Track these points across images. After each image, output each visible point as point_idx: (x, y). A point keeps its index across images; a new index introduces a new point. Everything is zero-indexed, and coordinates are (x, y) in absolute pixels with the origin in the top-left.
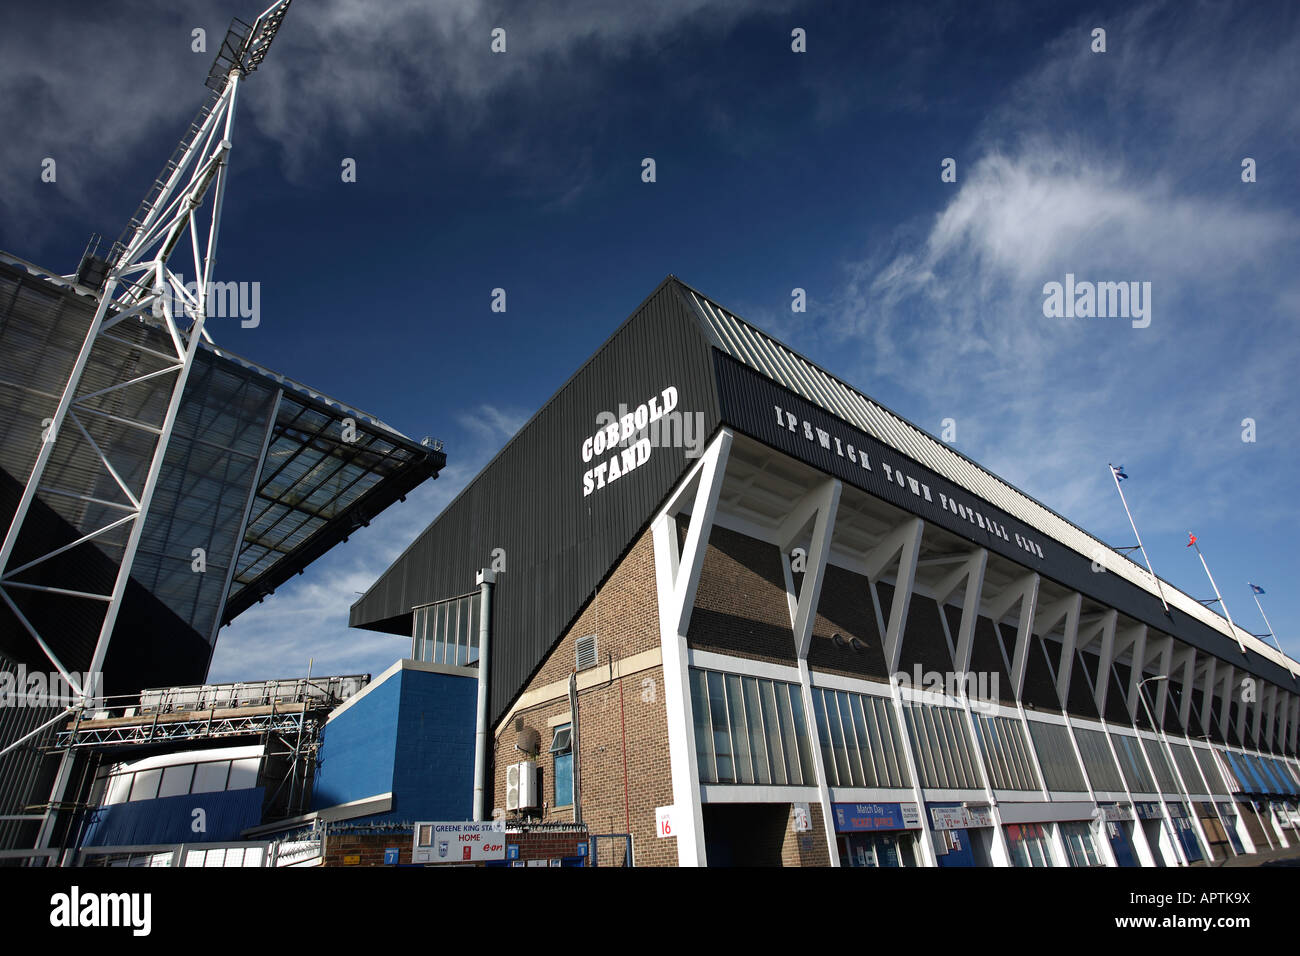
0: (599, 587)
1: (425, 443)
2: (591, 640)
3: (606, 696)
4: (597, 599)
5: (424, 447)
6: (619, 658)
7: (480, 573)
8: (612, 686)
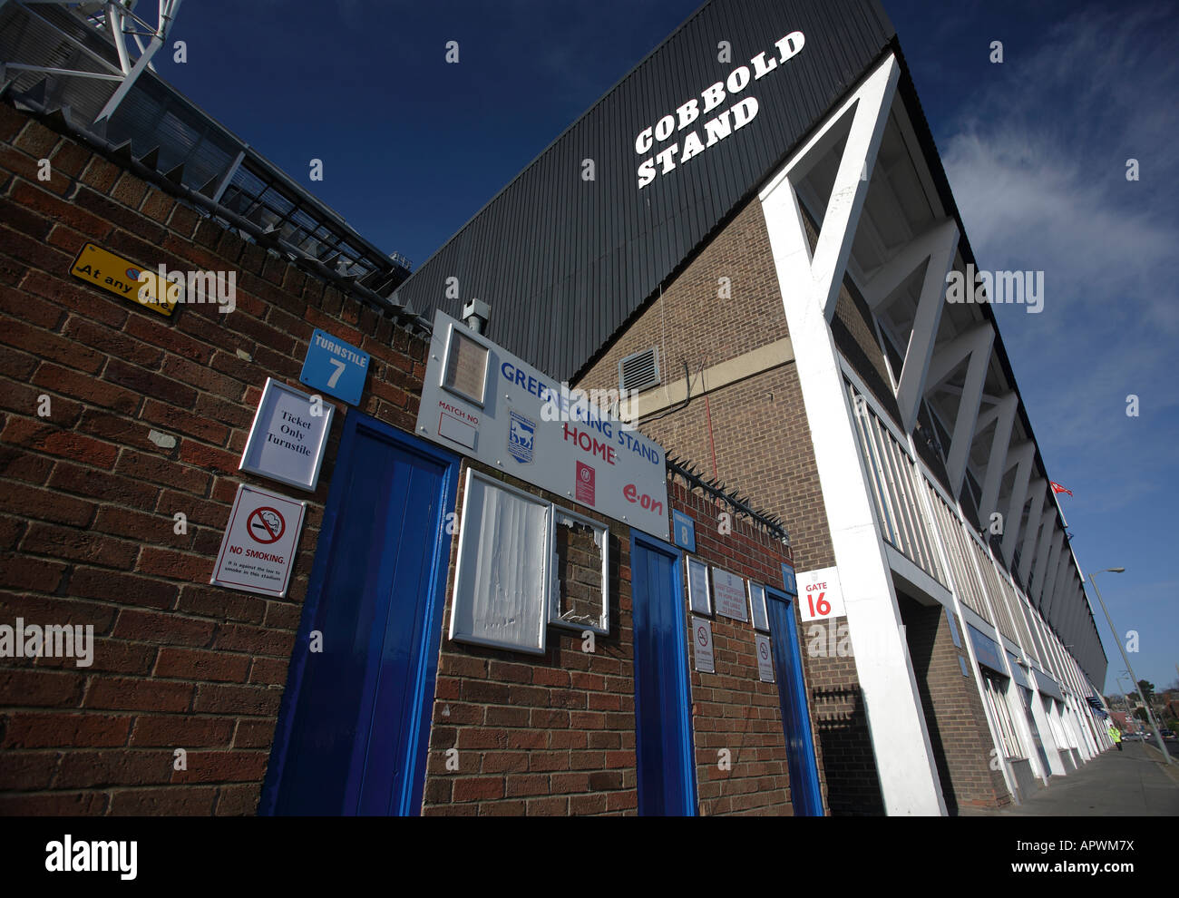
0: (667, 283)
1: (393, 258)
2: (651, 354)
3: (677, 424)
4: (661, 300)
5: (391, 260)
6: (704, 367)
7: (470, 304)
8: (689, 408)
